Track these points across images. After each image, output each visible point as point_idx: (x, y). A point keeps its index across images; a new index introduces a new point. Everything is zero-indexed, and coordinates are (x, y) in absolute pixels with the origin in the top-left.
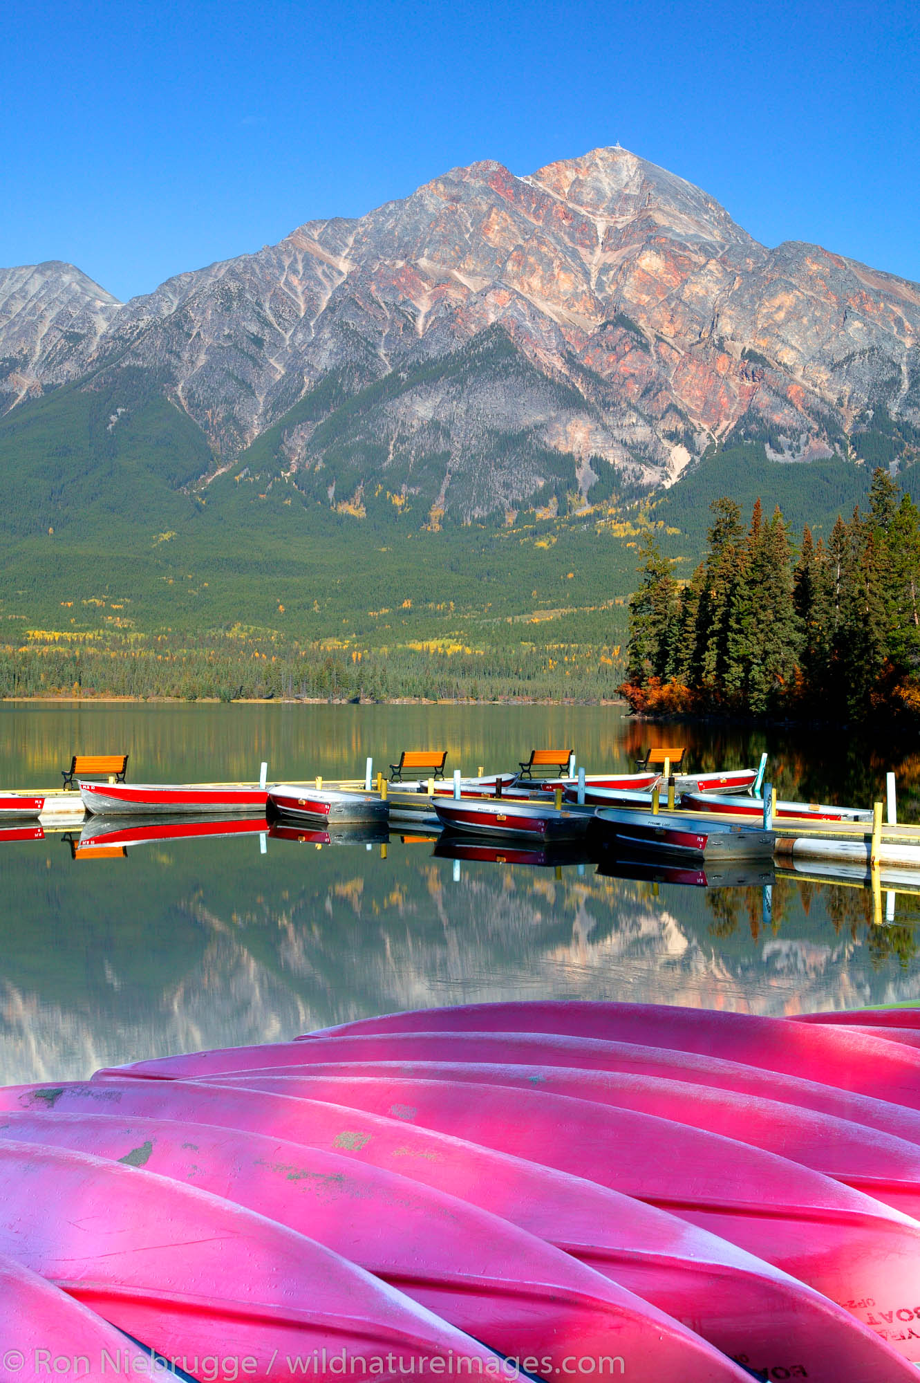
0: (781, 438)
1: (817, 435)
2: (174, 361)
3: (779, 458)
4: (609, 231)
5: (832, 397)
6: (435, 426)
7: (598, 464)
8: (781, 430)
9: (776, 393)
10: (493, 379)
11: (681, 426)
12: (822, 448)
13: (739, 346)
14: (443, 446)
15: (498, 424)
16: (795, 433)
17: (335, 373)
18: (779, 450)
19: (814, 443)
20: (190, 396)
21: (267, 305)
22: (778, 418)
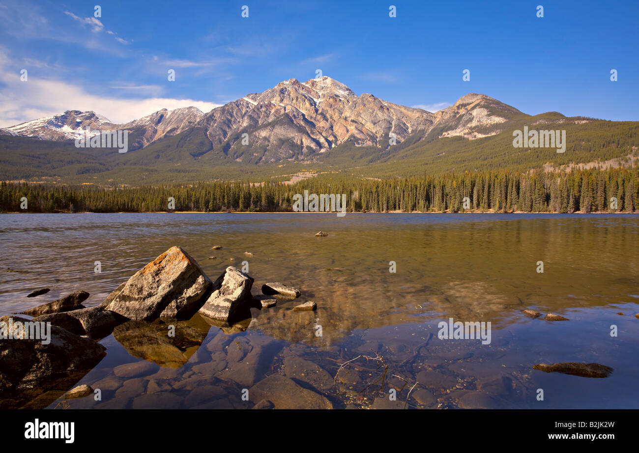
0: (359, 141)
1: (369, 140)
2: (209, 126)
3: (358, 146)
4: (322, 94)
5: (374, 131)
6: (265, 138)
7: (308, 147)
8: (360, 139)
9: (359, 130)
10: (281, 125)
11: (334, 139)
12: (370, 143)
13: (350, 119)
14: (267, 143)
15: (282, 137)
16: (363, 140)
17: (247, 127)
18: (359, 144)
19: (368, 142)
20: (210, 133)
21: (234, 113)
22: (358, 136)
